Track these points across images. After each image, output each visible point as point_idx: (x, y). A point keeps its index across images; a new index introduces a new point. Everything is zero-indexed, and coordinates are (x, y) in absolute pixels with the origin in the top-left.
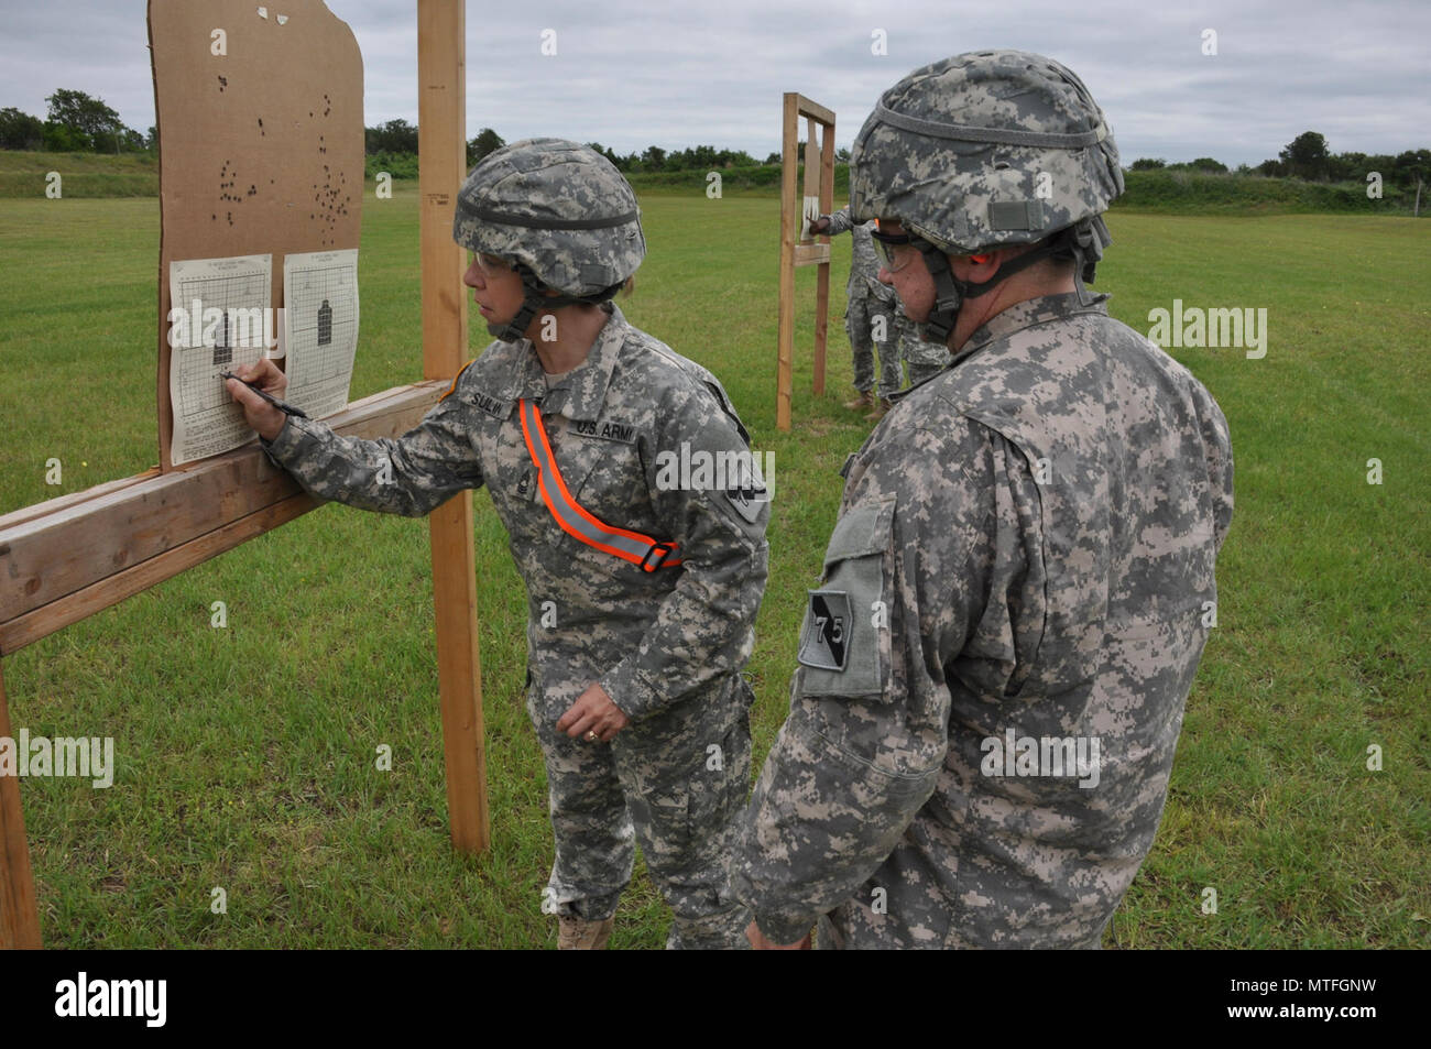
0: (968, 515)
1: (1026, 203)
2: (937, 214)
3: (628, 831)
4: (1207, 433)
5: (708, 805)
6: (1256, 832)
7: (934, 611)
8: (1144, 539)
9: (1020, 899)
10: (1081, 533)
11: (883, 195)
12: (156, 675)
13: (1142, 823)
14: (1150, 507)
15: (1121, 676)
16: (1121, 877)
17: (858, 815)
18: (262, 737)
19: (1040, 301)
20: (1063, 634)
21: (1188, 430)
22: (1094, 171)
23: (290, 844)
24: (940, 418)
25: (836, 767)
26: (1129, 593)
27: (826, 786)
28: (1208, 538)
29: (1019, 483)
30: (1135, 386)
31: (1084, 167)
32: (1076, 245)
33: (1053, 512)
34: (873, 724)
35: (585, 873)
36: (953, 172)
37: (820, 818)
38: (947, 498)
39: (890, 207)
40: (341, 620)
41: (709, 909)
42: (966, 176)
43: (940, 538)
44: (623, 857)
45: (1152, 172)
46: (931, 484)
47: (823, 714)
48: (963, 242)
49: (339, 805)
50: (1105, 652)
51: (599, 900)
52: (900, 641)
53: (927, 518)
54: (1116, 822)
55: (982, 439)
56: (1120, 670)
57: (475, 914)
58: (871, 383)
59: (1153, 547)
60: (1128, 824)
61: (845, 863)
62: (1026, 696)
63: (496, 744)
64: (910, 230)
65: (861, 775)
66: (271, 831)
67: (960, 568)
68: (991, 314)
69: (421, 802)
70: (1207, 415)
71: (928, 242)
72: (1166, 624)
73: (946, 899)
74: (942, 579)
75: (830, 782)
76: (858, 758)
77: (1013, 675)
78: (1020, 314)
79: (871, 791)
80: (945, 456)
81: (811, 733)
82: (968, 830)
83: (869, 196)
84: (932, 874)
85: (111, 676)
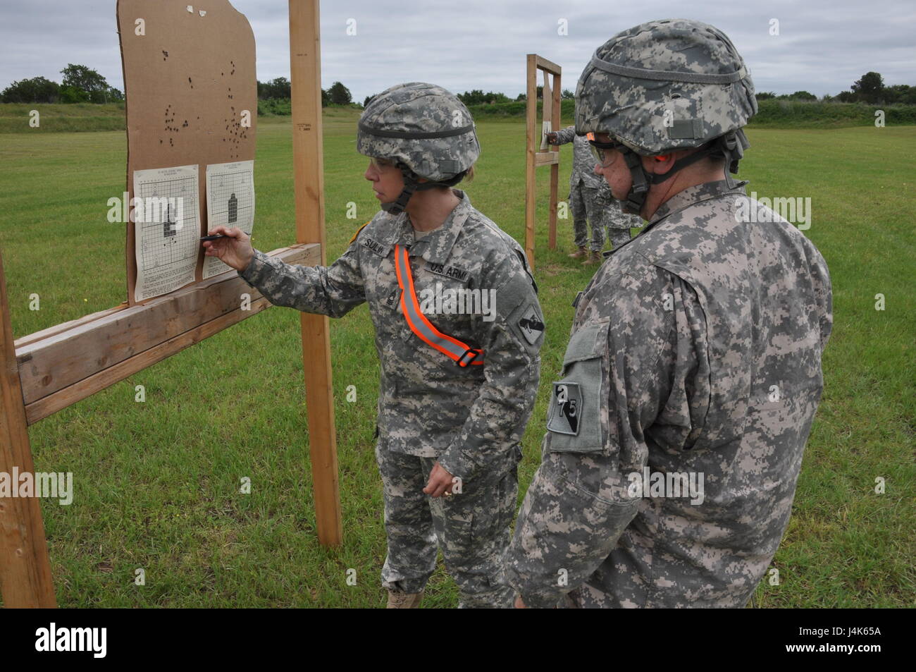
0: (658, 331)
1: (692, 121)
2: (633, 128)
3: (433, 538)
4: (814, 273)
5: (485, 522)
6: (841, 532)
7: (637, 395)
8: (773, 343)
9: (694, 582)
10: (733, 341)
11: (597, 116)
12: (131, 434)
13: (773, 531)
14: (778, 322)
15: (760, 434)
16: (760, 567)
17: (588, 529)
18: (198, 473)
19: (701, 186)
20: (722, 408)
21: (802, 270)
22: (738, 99)
23: (215, 541)
24: (638, 267)
25: (573, 498)
26: (764, 379)
27: (567, 510)
28: (816, 342)
29: (691, 308)
30: (765, 242)
31: (731, 96)
32: (726, 149)
33: (714, 327)
34: (598, 470)
35: (405, 563)
36: (643, 101)
37: (563, 531)
38: (643, 320)
39: (602, 124)
40: (247, 398)
41: (482, 588)
42: (652, 103)
43: (640, 347)
44: (430, 554)
45: (767, 101)
46: (633, 311)
47: (564, 463)
48: (650, 147)
49: (247, 517)
50: (749, 418)
51: (414, 581)
52: (615, 415)
53: (631, 334)
54: (756, 531)
55: (666, 280)
56: (759, 430)
57: (333, 587)
58: (586, 241)
59: (780, 348)
60: (765, 532)
61: (580, 560)
62: (698, 449)
63: (346, 477)
64: (615, 139)
65: (590, 503)
66: (204, 533)
67: (654, 366)
68: (669, 195)
69: (298, 514)
70: (814, 261)
71: (627, 147)
72: (789, 400)
73: (644, 582)
74: (642, 373)
75: (570, 508)
76: (587, 492)
77: (689, 436)
78: (688, 196)
79: (596, 514)
80: (641, 292)
81: (556, 476)
82: (659, 537)
83: (588, 117)
84: (635, 566)
85: (103, 435)
